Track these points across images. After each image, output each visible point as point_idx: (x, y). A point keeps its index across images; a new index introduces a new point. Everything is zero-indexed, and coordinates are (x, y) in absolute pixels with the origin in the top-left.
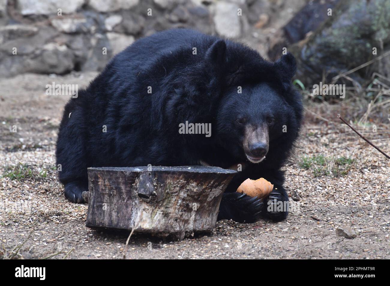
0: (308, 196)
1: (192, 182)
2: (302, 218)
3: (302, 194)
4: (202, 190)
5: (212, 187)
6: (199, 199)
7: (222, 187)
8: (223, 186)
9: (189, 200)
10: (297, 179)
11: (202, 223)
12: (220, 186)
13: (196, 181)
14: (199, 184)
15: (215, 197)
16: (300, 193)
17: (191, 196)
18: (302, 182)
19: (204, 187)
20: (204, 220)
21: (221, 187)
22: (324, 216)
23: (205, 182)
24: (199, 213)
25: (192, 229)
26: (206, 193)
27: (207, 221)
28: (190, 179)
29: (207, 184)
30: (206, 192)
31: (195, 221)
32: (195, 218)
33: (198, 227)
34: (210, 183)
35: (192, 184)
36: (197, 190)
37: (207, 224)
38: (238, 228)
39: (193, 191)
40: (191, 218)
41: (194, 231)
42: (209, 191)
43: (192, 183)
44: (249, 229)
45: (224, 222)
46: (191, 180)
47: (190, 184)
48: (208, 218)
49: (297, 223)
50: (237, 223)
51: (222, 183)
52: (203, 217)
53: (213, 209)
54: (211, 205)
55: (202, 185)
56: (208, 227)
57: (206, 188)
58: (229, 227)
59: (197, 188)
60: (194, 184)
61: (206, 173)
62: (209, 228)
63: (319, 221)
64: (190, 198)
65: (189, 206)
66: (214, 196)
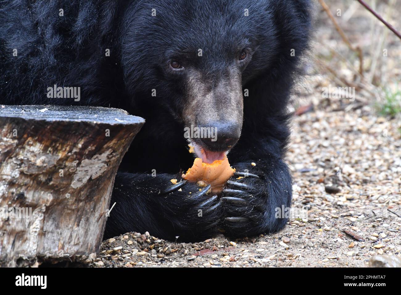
0: (365, 182)
1: (31, 143)
2: (319, 234)
3: (353, 176)
4: (55, 163)
5: (80, 156)
6: (51, 183)
7: (108, 157)
8: (108, 152)
9: (26, 185)
10: (358, 142)
11: (59, 240)
12: (100, 154)
13: (40, 141)
14: (50, 149)
15: (90, 179)
16: (350, 175)
17: (31, 175)
18: (367, 149)
19: (61, 155)
20: (66, 234)
21: (104, 156)
22: (374, 229)
23: (63, 144)
24: (54, 216)
25: (33, 254)
26: (66, 169)
27: (74, 235)
28: (25, 136)
29: (68, 149)
30: (65, 166)
31: (42, 233)
32: (42, 229)
33: (50, 249)
34: (75, 145)
35: (32, 149)
36: (44, 162)
37: (72, 243)
38: (162, 252)
39: (34, 164)
40: (31, 227)
41: (40, 258)
42: (75, 164)
43: (32, 145)
44: (186, 255)
45: (129, 239)
46: (30, 139)
47: (27, 147)
48: (76, 228)
49: (303, 243)
50: (159, 241)
51: (105, 146)
52: (62, 225)
53: (88, 207)
54: (82, 198)
55: (56, 150)
56: (75, 249)
57: (66, 158)
58: (135, 252)
59: (43, 158)
60: (37, 148)
61: (62, 121)
62: (77, 252)
63: (357, 240)
64: (27, 180)
65: (26, 198)
66: (88, 178)
